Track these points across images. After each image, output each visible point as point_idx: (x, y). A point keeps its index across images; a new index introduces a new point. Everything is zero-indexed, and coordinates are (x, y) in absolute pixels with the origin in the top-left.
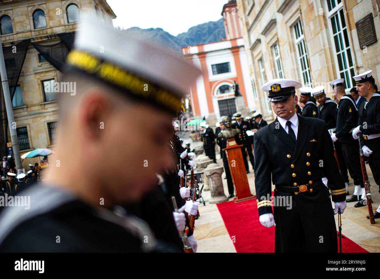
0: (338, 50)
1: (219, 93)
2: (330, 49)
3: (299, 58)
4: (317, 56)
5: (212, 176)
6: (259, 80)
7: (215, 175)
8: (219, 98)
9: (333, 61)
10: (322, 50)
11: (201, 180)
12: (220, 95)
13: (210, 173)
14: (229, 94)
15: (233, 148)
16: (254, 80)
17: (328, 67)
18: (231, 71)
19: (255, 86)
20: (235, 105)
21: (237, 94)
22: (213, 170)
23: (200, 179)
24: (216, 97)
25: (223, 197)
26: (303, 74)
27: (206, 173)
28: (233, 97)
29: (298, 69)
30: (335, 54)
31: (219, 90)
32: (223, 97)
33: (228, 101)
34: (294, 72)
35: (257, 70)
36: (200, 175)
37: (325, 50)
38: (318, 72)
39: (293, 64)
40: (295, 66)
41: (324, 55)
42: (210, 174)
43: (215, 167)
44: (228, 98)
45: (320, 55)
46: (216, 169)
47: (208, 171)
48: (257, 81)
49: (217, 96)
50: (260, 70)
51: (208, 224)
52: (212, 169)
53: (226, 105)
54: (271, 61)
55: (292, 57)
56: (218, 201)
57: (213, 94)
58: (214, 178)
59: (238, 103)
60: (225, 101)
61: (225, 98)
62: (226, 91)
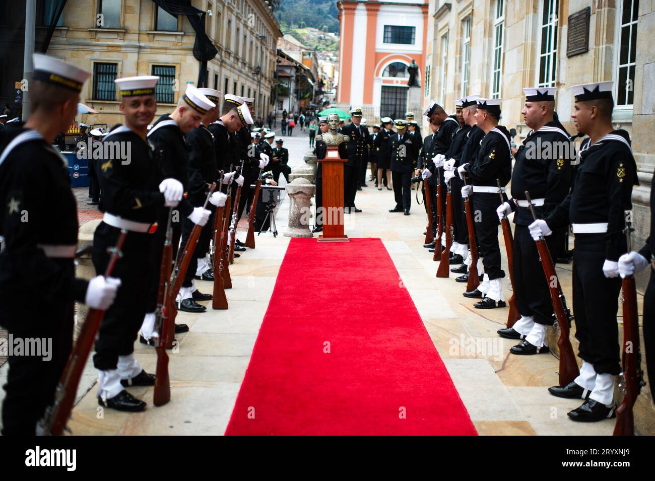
0: (543, 51)
1: (387, 74)
2: (533, 46)
3: (494, 48)
4: (515, 51)
5: (295, 196)
6: (438, 68)
7: (300, 195)
8: (384, 81)
9: (532, 65)
10: (523, 44)
11: (278, 199)
12: (387, 77)
13: (294, 190)
14: (401, 80)
15: (333, 161)
16: (429, 66)
17: (524, 73)
18: (414, 44)
19: (429, 77)
20: (405, 99)
21: (413, 83)
22: (299, 187)
23: (278, 196)
24: (380, 79)
25: (305, 231)
26: (495, 73)
27: (288, 189)
28: (406, 85)
29: (488, 65)
30: (539, 55)
31: (388, 69)
32: (392, 82)
33: (399, 91)
34: (483, 69)
35: (439, 51)
36: (279, 191)
37: (525, 45)
38: (512, 76)
39: (484, 56)
40: (486, 60)
41: (522, 54)
42: (293, 193)
43: (304, 183)
44: (399, 85)
45: (519, 52)
46: (304, 188)
47: (291, 187)
48: (434, 68)
49: (383, 79)
50: (441, 53)
51: (261, 260)
52: (298, 185)
53: (394, 96)
54: (457, 41)
55: (484, 45)
56: (295, 235)
57: (377, 75)
58: (298, 200)
59: (410, 97)
60: (394, 90)
61: (395, 85)
62: (399, 74)
